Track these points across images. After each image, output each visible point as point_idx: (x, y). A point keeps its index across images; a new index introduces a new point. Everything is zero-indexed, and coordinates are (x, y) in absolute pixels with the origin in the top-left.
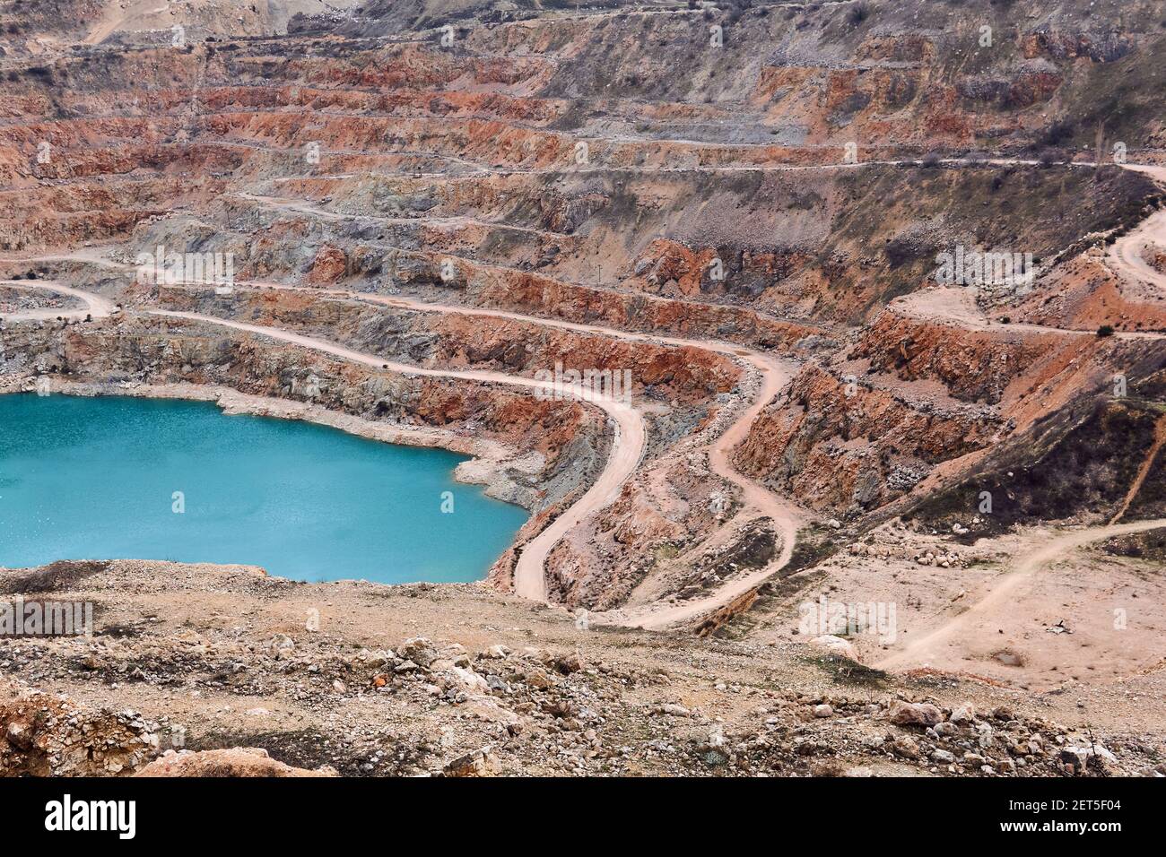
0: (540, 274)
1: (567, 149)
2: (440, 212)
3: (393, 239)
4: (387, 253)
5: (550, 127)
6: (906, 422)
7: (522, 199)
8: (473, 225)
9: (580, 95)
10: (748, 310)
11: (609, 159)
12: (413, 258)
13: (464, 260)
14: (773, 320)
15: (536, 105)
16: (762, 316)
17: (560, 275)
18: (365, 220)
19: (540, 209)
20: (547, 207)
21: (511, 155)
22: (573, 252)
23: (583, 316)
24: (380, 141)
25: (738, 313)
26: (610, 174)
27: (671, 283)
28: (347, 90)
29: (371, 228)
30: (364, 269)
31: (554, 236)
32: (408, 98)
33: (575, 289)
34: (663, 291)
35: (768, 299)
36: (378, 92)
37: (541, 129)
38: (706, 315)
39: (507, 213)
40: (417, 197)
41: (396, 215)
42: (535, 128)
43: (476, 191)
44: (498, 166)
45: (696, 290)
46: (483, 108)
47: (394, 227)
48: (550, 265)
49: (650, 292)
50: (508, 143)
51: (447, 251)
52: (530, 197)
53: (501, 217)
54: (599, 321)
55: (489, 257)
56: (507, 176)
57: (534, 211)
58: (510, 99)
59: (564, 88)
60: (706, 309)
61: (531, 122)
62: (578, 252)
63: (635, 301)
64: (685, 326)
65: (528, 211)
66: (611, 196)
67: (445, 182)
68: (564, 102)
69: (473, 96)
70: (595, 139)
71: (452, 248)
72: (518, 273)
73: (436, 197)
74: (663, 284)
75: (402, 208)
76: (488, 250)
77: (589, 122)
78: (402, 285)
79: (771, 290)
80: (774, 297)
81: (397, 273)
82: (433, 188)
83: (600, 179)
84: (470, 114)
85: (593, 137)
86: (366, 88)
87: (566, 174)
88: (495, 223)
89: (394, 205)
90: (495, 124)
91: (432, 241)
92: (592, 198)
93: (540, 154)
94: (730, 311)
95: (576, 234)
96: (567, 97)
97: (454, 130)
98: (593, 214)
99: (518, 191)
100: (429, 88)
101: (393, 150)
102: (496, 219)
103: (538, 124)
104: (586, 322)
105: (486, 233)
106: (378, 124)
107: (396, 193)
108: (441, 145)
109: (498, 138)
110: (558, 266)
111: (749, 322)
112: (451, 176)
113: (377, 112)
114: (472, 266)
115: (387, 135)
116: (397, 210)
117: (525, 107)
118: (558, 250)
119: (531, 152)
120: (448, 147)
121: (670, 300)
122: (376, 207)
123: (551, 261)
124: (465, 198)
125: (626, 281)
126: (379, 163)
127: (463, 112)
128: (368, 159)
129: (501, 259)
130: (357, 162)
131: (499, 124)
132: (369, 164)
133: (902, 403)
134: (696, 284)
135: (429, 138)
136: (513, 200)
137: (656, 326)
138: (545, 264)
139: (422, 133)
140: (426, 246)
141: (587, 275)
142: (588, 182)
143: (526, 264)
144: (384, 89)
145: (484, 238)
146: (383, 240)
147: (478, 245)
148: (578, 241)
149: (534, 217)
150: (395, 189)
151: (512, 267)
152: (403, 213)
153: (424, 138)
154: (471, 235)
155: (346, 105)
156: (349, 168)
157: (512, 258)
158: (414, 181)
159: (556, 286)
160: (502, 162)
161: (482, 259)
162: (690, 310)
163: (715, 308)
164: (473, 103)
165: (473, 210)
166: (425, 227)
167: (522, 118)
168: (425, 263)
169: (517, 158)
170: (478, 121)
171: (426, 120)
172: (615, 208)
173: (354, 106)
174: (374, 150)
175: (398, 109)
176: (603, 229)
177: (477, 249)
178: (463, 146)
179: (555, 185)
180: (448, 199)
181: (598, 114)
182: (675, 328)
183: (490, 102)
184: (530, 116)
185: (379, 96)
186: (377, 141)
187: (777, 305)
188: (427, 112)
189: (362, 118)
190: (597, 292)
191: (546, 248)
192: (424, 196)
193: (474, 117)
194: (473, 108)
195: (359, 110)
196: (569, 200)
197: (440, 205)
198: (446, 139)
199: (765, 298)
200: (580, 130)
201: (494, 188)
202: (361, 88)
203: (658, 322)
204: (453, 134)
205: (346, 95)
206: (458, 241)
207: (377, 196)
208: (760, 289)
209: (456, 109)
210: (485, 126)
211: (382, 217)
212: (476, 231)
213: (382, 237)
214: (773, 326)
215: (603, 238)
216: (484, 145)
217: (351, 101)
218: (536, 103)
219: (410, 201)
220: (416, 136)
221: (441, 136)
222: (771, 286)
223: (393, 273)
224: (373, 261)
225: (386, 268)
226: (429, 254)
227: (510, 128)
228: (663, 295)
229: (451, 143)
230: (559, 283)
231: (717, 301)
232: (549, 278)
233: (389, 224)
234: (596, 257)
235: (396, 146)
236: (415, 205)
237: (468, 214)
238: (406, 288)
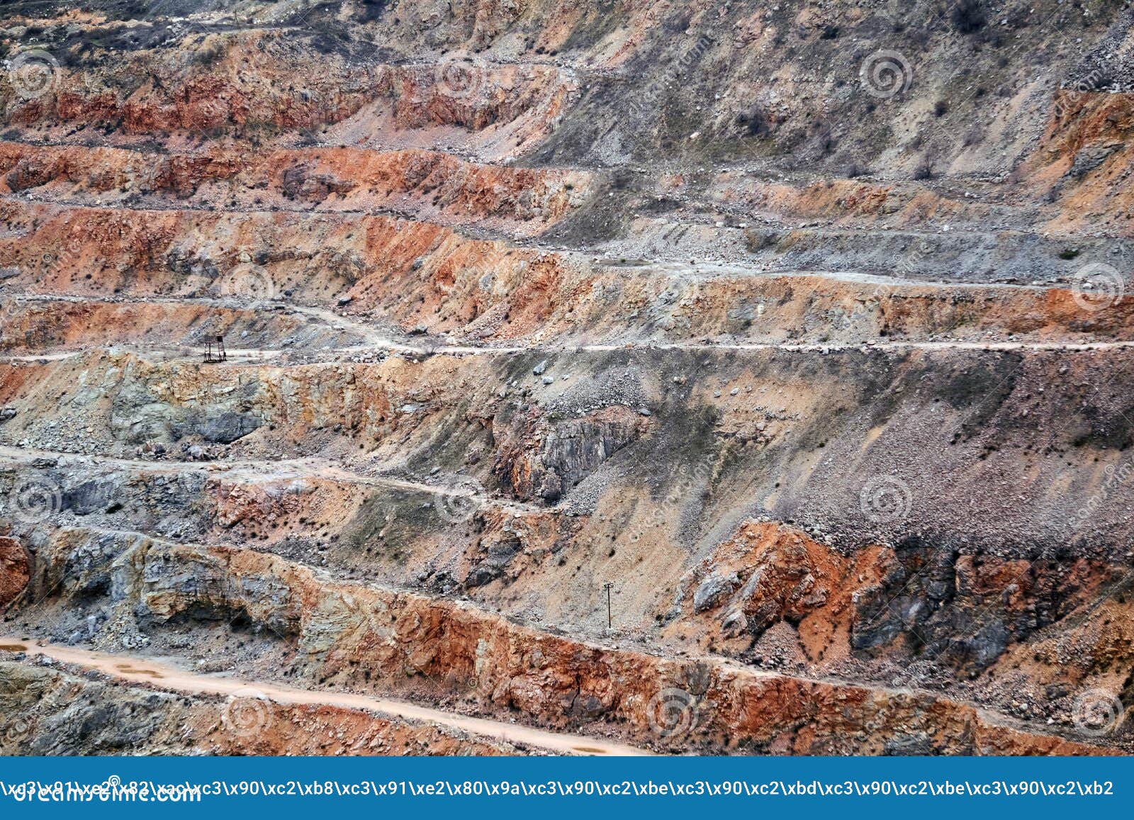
0: (469, 605)
1: (576, 292)
2: (261, 447)
3: (143, 512)
4: (123, 545)
5: (548, 238)
7: (451, 418)
8: (333, 480)
9: (626, 159)
10: (958, 700)
11: (668, 320)
12: (180, 559)
13: (299, 566)
14: (1015, 730)
15: (522, 182)
16: (989, 718)
17: (518, 607)
18: (80, 465)
19: (491, 441)
20: (506, 436)
21: (452, 305)
22: (555, 550)
23: (566, 712)
24: (157, 268)
25: (935, 709)
26: (657, 356)
27: (780, 633)
28: (91, 144)
29: (91, 486)
30: (72, 586)
31: (512, 509)
32: (230, 165)
33: (549, 643)
34: (759, 651)
35: (1009, 675)
36: (160, 148)
37: (525, 241)
38: (859, 713)
39: (415, 451)
40: (212, 409)
41: (160, 453)
42: (510, 239)
43: (349, 395)
44: (417, 333)
45: (840, 649)
46: (407, 189)
47: (145, 483)
48: (496, 583)
49: (726, 654)
50: (447, 276)
51: (266, 544)
52: (471, 411)
53: (400, 461)
54: (601, 725)
55: (358, 561)
56: (422, 359)
57: (477, 446)
58: (465, 166)
59: (591, 140)
60: (858, 698)
61: (507, 224)
62: (565, 552)
63: (688, 676)
64: (806, 741)
65: (463, 447)
66: (655, 410)
67: (278, 372)
68: (586, 175)
69: (384, 158)
70: (639, 269)
71: (277, 537)
72: (420, 600)
73: (256, 409)
74: (759, 634)
75: (176, 436)
76: (357, 544)
77: (637, 225)
78: (156, 626)
79: (1019, 651)
80: (1026, 669)
81: (145, 597)
82: (250, 388)
83: (632, 369)
84: (376, 201)
85: (639, 263)
86: (133, 140)
87: (555, 357)
88: (385, 474)
89: (157, 427)
90: (425, 229)
91: (232, 518)
92: (608, 416)
93: (518, 304)
94: (916, 703)
95: (563, 505)
96: (594, 164)
97: (333, 242)
98: (609, 454)
99: (445, 397)
100: (284, 139)
101: (186, 290)
102: (388, 466)
103: (523, 230)
104: (571, 728)
105: (358, 500)
106: (154, 227)
107: (163, 399)
108: (300, 277)
109: (428, 262)
110: (515, 586)
111: (960, 731)
112: (294, 358)
113: (155, 199)
114: (313, 583)
115: (174, 255)
116: (161, 441)
117: (497, 188)
118: (517, 545)
119: (497, 299)
120: (316, 282)
121: (772, 675)
122: (114, 431)
123: (500, 573)
124: (324, 414)
125: (672, 626)
126: (147, 323)
127: (361, 197)
128: (120, 311)
129: (384, 565)
130: (95, 319)
131: (434, 228)
132: (122, 324)
134: (841, 635)
135: (275, 260)
136: (434, 418)
137: (736, 738)
138: (483, 579)
139: (259, 247)
140: (216, 530)
141: (582, 608)
142: (603, 375)
143: (441, 578)
144: (176, 143)
145: (353, 513)
146: (119, 515)
147: (337, 530)
148: (568, 525)
149: (476, 460)
150: (161, 388)
151: (407, 585)
152: (177, 448)
153: (262, 260)
154: (325, 505)
155: (84, 181)
156: (74, 336)
157: (412, 563)
158: (205, 369)
159: (503, 635)
160: (429, 321)
161: (341, 564)
162: (818, 699)
163: (879, 694)
164: (384, 176)
165: (341, 441)
166: (217, 485)
167: (489, 214)
168: (210, 574)
169: (465, 313)
170: (389, 220)
171: (268, 216)
172: (663, 442)
173: (103, 183)
174: (141, 288)
175: (206, 191)
176: (631, 494)
177: (335, 539)
178: (351, 281)
179: (528, 382)
180: (283, 415)
181: (659, 206)
182: (780, 747)
183: (423, 173)
184: (506, 209)
185: (162, 158)
186: (152, 268)
187: (1029, 690)
188: (273, 196)
189: (118, 213)
190: (598, 653)
191: (491, 539)
192: (228, 405)
193: (383, 210)
194: (383, 188)
195: (115, 194)
196: (552, 420)
197: (265, 428)
198: (313, 264)
199: (1005, 672)
200: (613, 244)
201: (390, 387)
202: (123, 140)
203: (742, 728)
204: (331, 252)
205: (86, 156)
206: (294, 518)
207: (119, 405)
208: (994, 649)
209: (342, 191)
210: (404, 232)
211: (126, 456)
212: (337, 493)
213: (117, 507)
214: (1011, 744)
215: (627, 516)
216: (397, 278)
217: (95, 172)
218: (520, 177)
219: (195, 419)
220: (244, 257)
221: (301, 257)
222: (1020, 640)
223: (135, 596)
224: (92, 567)
225: (121, 584)
226: (221, 551)
227: (457, 238)
228: (757, 662)
229: (323, 274)
230: (512, 628)
231: (887, 679)
232: (491, 616)
233: (136, 476)
234: (608, 564)
235: (195, 281)
236: (208, 428)
237: (327, 451)
238: (164, 634)
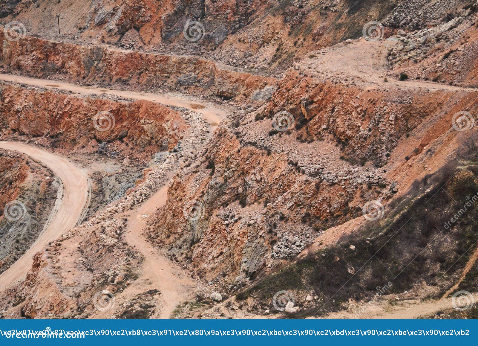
6: (296, 187)
10: (208, 60)
14: (231, 71)
16: (221, 66)
22: (35, 1)
23: (42, 70)
25: (198, 64)
27: (132, 33)
33: (34, 41)
34: (123, 41)
35: (228, 48)
38: (166, 66)
45: (157, 40)
48: (10, 16)
49: (109, 43)
54: (58, 75)
60: (165, 60)
62: (39, 2)
63: (93, 53)
64: (144, 79)
74: (122, 34)
79: (232, 38)
80: (235, 45)
94: (189, 61)
104: (45, 77)
110: (18, 17)
111: (208, 72)
121: (129, 51)
123: (12, 12)
125: (86, 32)
133: (295, 166)
134: (158, 34)
137: (115, 78)
138: (4, 15)
162: (149, 61)
163: (174, 58)
182: (133, 81)
187: (237, 54)
190: (55, 45)
199: (226, 47)
203: (117, 74)
208: (222, 38)
214: (230, 77)
222: (232, 33)
228: (122, 46)
231: (177, 51)
234: (57, 7)
